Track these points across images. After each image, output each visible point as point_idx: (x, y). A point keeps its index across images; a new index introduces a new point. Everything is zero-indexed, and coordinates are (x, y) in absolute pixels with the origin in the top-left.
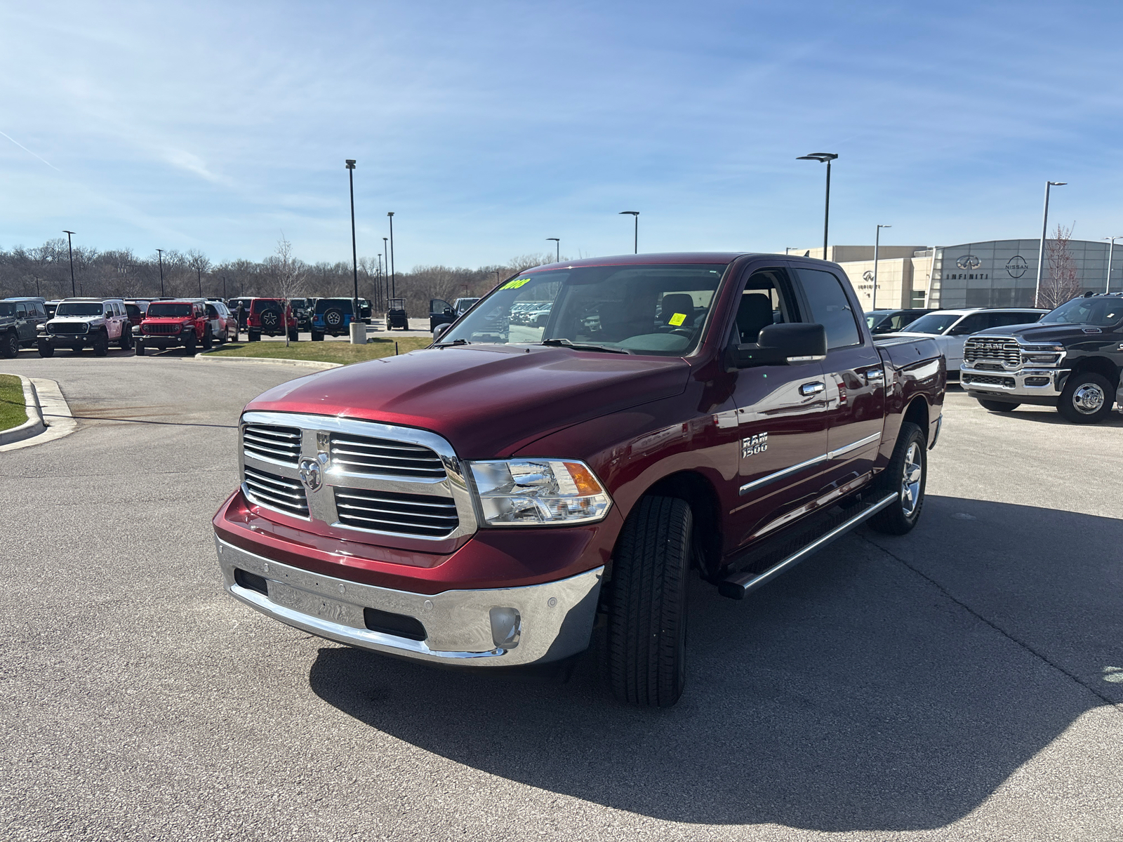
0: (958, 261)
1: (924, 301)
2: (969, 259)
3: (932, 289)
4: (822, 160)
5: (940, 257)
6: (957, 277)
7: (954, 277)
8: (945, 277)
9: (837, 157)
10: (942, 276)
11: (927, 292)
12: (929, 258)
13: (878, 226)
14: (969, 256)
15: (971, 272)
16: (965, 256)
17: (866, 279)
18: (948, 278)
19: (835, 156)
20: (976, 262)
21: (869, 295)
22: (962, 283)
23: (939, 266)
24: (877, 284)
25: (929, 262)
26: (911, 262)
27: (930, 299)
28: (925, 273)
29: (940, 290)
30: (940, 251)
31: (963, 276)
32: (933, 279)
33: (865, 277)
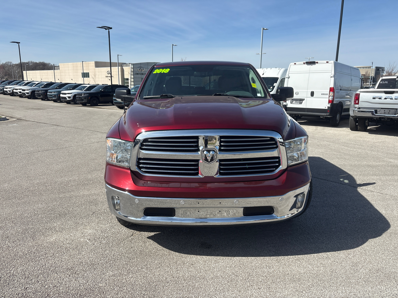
0: (138, 69)
1: (128, 82)
2: (141, 68)
3: (131, 78)
4: (106, 29)
5: (132, 67)
6: (138, 74)
7: (137, 74)
8: (134, 74)
9: (112, 29)
10: (133, 73)
11: (130, 79)
12: (129, 67)
13: (118, 55)
14: (141, 67)
15: (142, 72)
16: (140, 67)
17: (108, 74)
18: (135, 74)
19: (111, 28)
20: (143, 69)
21: (110, 80)
22: (140, 76)
23: (132, 70)
24: (112, 76)
25: (129, 68)
26: (123, 68)
27: (131, 81)
28: (128, 72)
29: (133, 78)
30: (132, 65)
31: (140, 74)
32: (131, 74)
33: (108, 73)
